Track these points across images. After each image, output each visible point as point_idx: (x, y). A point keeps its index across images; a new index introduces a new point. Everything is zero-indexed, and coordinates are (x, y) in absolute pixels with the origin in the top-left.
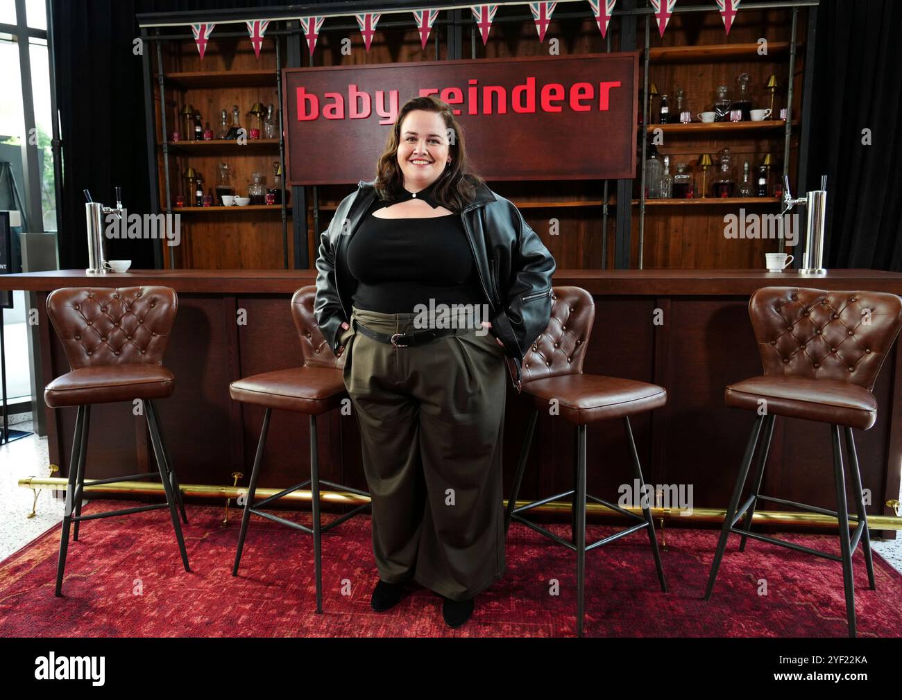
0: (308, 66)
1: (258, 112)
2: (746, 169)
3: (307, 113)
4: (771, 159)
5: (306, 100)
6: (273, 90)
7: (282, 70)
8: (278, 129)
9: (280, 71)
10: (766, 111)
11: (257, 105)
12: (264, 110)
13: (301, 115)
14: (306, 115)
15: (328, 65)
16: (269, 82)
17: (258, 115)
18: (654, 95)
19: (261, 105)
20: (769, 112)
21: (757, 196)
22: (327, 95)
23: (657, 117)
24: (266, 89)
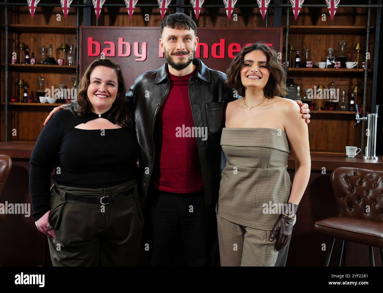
0: (95, 25)
1: (64, 49)
2: (344, 94)
3: (93, 52)
4: (358, 90)
5: (93, 44)
6: (74, 36)
7: (80, 26)
8: (75, 58)
9: (79, 27)
10: (354, 63)
11: (64, 44)
12: (68, 48)
13: (90, 53)
14: (93, 53)
15: (107, 26)
16: (72, 31)
17: (64, 50)
18: (292, 51)
19: (66, 45)
20: (356, 63)
21: (349, 110)
22: (105, 43)
23: (294, 63)
24: (70, 35)
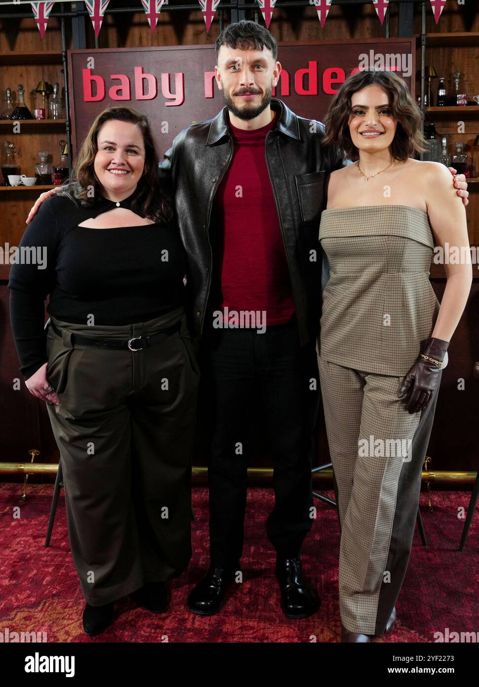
0: (94, 47)
1: (44, 91)
3: (93, 94)
5: (92, 80)
6: (58, 68)
7: (68, 51)
8: (64, 107)
9: (66, 52)
11: (43, 83)
12: (49, 89)
13: (87, 97)
14: (92, 96)
15: (114, 47)
16: (56, 60)
17: (43, 94)
18: (432, 77)
19: (46, 83)
22: (113, 77)
23: (436, 99)
24: (51, 67)
